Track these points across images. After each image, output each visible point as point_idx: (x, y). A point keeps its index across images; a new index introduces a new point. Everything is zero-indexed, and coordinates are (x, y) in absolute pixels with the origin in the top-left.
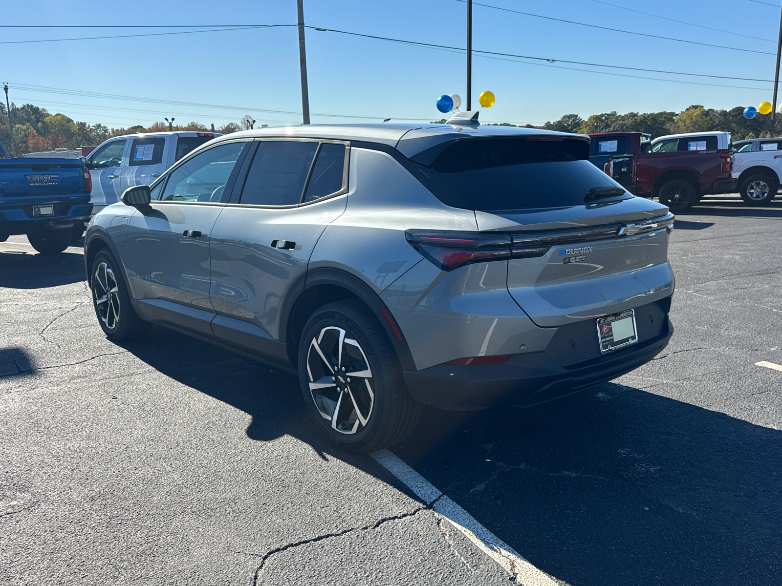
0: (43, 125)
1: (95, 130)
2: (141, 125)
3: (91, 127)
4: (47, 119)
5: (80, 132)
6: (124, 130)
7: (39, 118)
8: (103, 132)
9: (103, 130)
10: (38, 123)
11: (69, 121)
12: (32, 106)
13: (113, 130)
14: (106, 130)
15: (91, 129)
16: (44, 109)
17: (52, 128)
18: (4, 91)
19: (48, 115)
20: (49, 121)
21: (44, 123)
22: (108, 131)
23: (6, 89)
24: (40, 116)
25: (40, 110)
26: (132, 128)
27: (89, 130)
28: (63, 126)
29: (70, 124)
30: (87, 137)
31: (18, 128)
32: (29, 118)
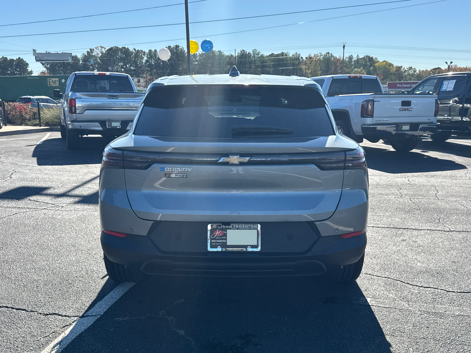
0: (373, 68)
1: (407, 71)
2: (440, 67)
3: (405, 69)
4: (377, 65)
5: (396, 72)
6: (427, 70)
7: (372, 64)
8: (413, 72)
9: (413, 70)
10: (371, 67)
11: (391, 65)
12: (369, 56)
13: (420, 71)
14: (415, 71)
15: (405, 70)
16: (376, 58)
17: (379, 70)
18: (343, 48)
19: (378, 62)
20: (378, 65)
21: (374, 67)
22: (417, 71)
23: (344, 47)
24: (373, 62)
25: (374, 59)
26: (434, 69)
27: (403, 71)
28: (386, 68)
29: (390, 67)
30: (400, 76)
31: (356, 71)
32: (366, 64)
